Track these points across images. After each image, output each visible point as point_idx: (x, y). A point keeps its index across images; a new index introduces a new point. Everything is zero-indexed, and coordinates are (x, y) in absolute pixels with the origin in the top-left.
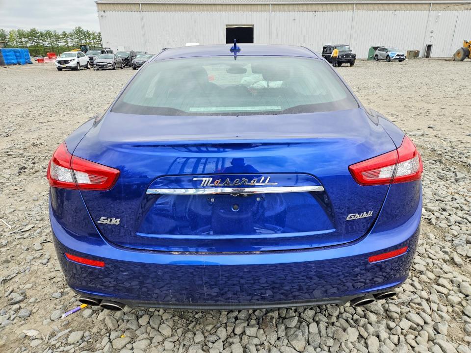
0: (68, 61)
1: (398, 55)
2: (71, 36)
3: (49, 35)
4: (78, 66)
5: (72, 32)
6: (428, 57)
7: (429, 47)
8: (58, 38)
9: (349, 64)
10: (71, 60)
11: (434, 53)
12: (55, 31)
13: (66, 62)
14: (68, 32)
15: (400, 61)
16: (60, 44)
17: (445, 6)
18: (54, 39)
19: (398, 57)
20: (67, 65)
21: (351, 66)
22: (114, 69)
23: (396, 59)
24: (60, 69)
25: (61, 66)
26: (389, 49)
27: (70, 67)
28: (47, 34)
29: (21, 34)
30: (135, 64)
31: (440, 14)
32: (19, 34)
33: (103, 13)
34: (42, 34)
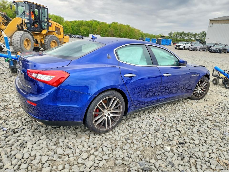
0: (180, 45)
2: (198, 35)
3: (189, 34)
4: (184, 48)
5: (200, 33)
8: (192, 36)
10: (181, 45)
12: (192, 33)
13: (179, 46)
14: (197, 33)
16: (192, 38)
18: (190, 36)
20: (179, 47)
22: (199, 51)
24: (176, 48)
25: (176, 47)
27: (180, 48)
28: (188, 34)
29: (178, 34)
30: (211, 50)
32: (177, 34)
33: (211, 25)
34: (186, 34)
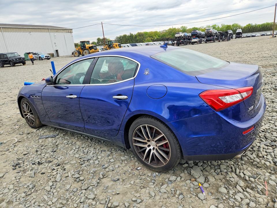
1: (46, 56)
6: (58, 56)
7: (57, 51)
9: (22, 64)
11: (60, 54)
15: (48, 59)
17: (56, 30)
19: (46, 57)
21: (23, 65)
23: (45, 59)
26: (39, 53)
31: (55, 34)
